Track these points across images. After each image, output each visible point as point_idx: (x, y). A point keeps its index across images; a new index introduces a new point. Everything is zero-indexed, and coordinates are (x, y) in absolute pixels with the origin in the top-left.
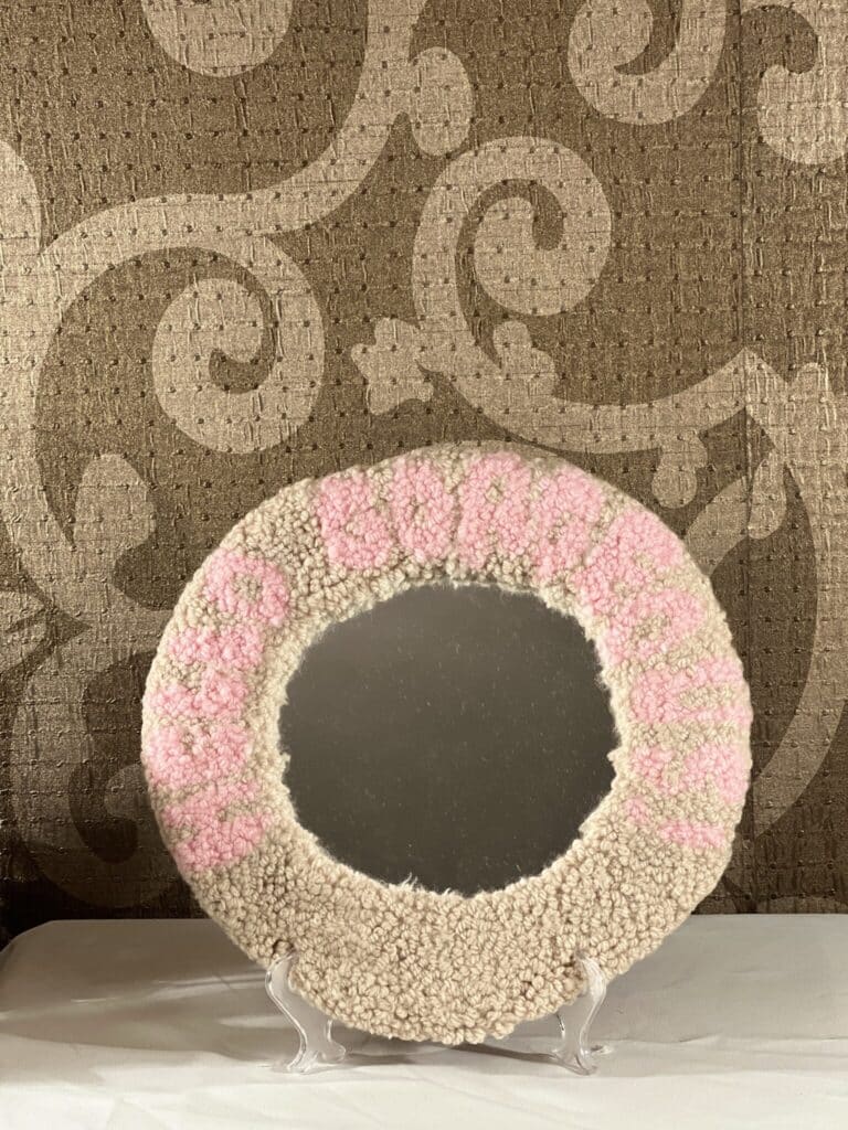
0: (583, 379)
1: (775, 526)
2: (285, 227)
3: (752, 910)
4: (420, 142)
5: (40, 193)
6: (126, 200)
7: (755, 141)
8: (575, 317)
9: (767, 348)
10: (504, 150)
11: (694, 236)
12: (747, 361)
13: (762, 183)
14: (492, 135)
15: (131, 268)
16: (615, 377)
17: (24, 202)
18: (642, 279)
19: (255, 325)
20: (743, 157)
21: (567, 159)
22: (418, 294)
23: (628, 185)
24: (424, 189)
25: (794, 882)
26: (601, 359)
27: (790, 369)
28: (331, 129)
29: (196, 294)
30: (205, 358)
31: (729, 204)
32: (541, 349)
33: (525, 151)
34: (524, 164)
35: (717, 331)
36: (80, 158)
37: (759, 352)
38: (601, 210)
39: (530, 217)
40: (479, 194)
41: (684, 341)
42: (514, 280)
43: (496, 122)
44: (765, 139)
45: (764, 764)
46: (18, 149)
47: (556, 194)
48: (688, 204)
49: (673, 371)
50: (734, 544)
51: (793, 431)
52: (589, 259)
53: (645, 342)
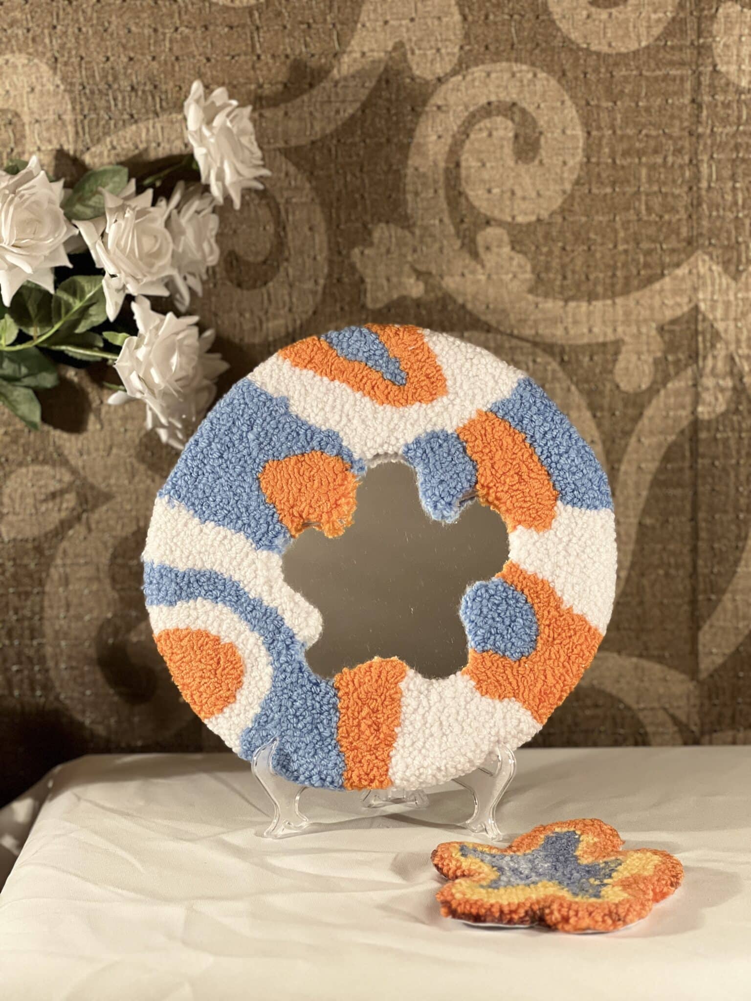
1: (721, 408)
2: (293, 142)
4: (414, 67)
5: (74, 109)
6: (151, 115)
7: (710, 68)
8: (549, 224)
9: (718, 251)
10: (488, 75)
11: (656, 151)
12: (700, 263)
13: (716, 106)
14: (478, 61)
16: (583, 277)
17: (60, 117)
18: (608, 190)
19: (266, 228)
20: (699, 83)
21: (545, 83)
22: (411, 202)
23: (598, 106)
24: (418, 109)
25: (733, 717)
26: (572, 260)
27: (738, 270)
28: (335, 55)
30: (221, 258)
31: (686, 124)
32: (519, 252)
33: (507, 76)
34: (506, 87)
35: (674, 236)
36: (110, 78)
37: (710, 255)
38: (573, 129)
39: (511, 135)
40: (466, 114)
41: (645, 245)
42: (496, 191)
43: (482, 49)
44: (719, 67)
45: (709, 616)
46: (55, 69)
47: (534, 115)
48: (651, 123)
49: (635, 272)
50: (685, 423)
51: (739, 324)
52: (563, 172)
53: (611, 246)
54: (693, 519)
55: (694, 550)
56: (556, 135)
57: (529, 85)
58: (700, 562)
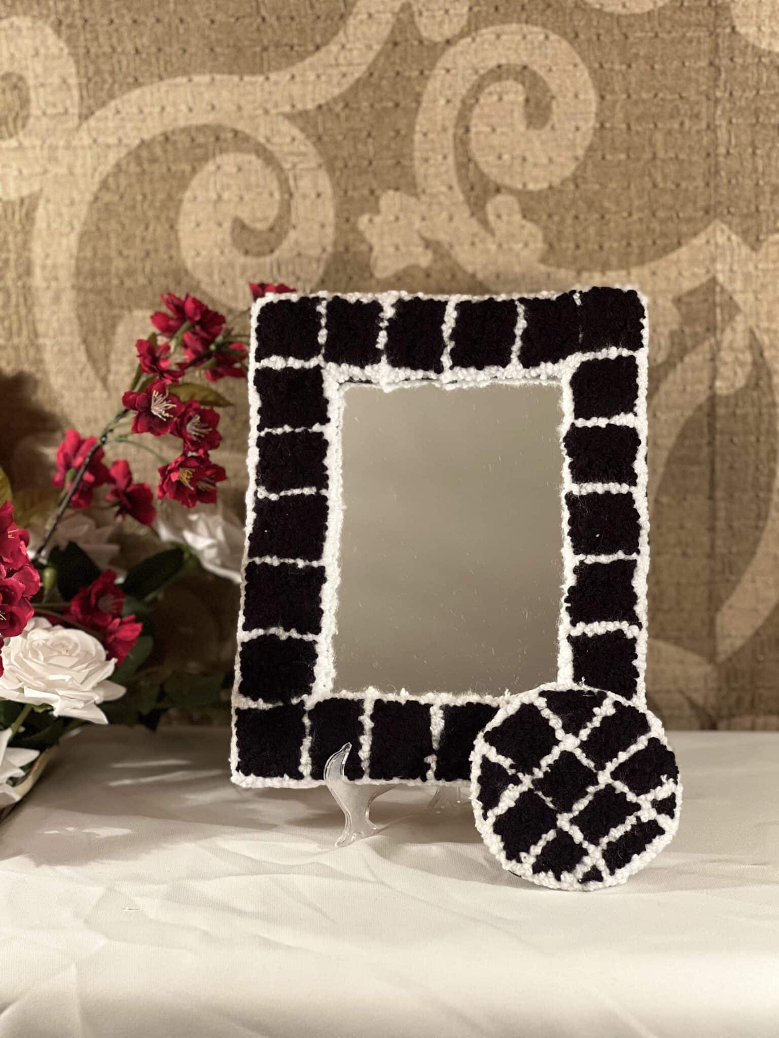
0: (568, 248)
1: (740, 382)
2: (299, 107)
3: (713, 727)
4: (422, 29)
5: (78, 73)
6: (156, 79)
7: (728, 30)
8: (561, 191)
9: (736, 220)
10: (498, 36)
11: (672, 117)
12: (718, 233)
13: (734, 68)
14: (489, 23)
15: (160, 142)
16: (596, 247)
17: (64, 81)
18: (623, 156)
19: (271, 195)
20: (717, 45)
21: (557, 45)
22: (419, 169)
23: (611, 70)
24: (426, 72)
25: (752, 702)
26: (585, 230)
27: (758, 239)
28: (342, 17)
29: (219, 168)
30: (227, 225)
31: (704, 88)
32: (532, 220)
33: (518, 38)
34: (516, 51)
35: (690, 205)
36: (114, 41)
37: (730, 225)
38: (586, 93)
39: (521, 99)
40: (475, 77)
41: (661, 214)
42: (506, 157)
43: (492, 10)
44: (738, 28)
45: (727, 598)
46: (58, 32)
47: (546, 79)
48: (667, 88)
49: (649, 242)
50: (702, 399)
51: (760, 296)
52: (575, 138)
53: (625, 214)
54: (711, 498)
55: (712, 529)
56: (567, 100)
57: (540, 47)
58: (719, 542)
